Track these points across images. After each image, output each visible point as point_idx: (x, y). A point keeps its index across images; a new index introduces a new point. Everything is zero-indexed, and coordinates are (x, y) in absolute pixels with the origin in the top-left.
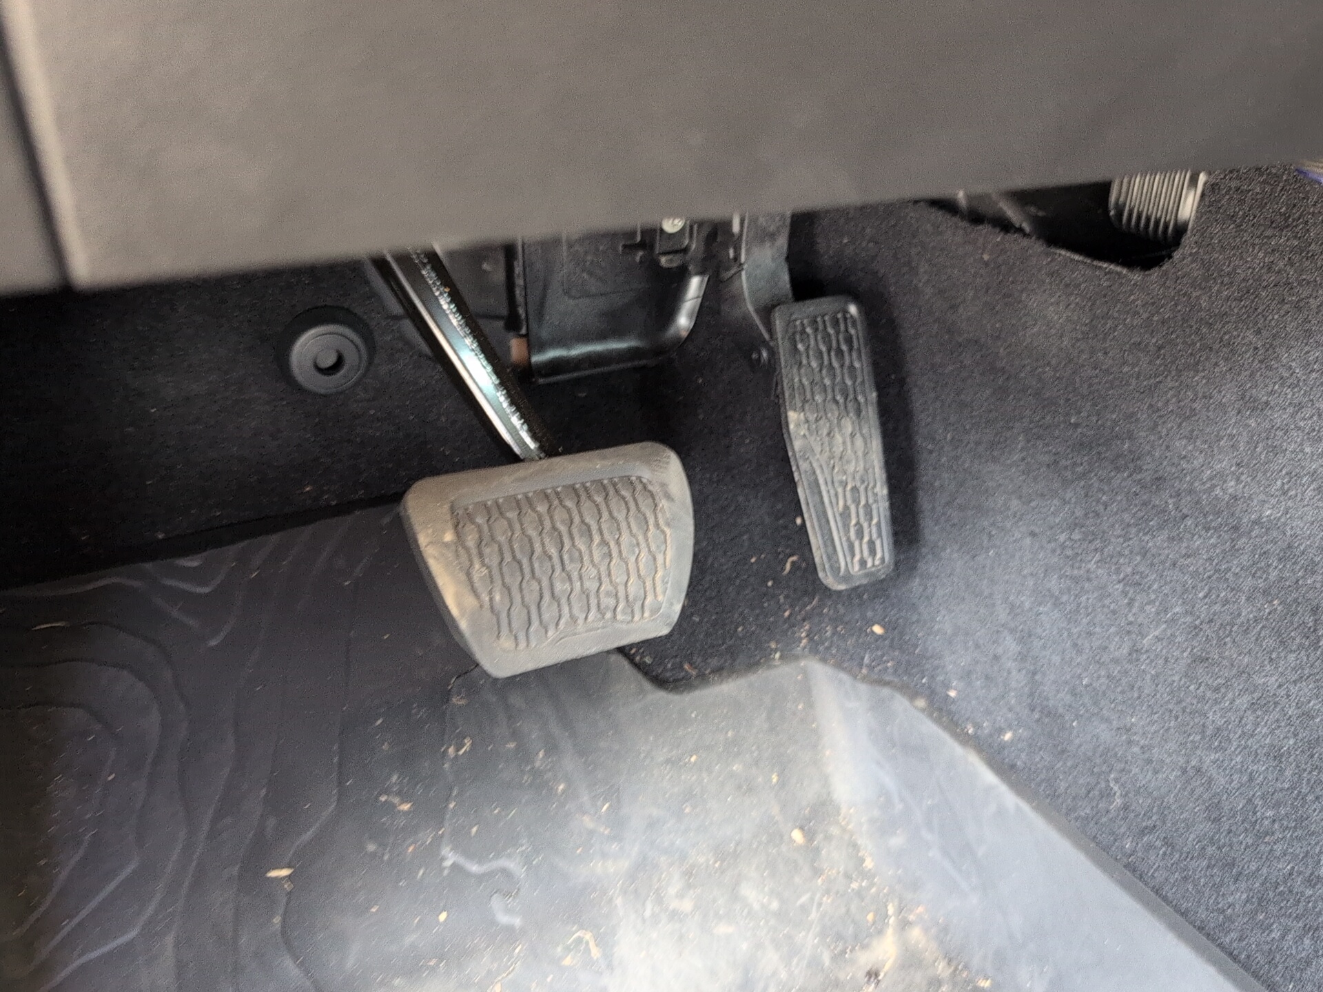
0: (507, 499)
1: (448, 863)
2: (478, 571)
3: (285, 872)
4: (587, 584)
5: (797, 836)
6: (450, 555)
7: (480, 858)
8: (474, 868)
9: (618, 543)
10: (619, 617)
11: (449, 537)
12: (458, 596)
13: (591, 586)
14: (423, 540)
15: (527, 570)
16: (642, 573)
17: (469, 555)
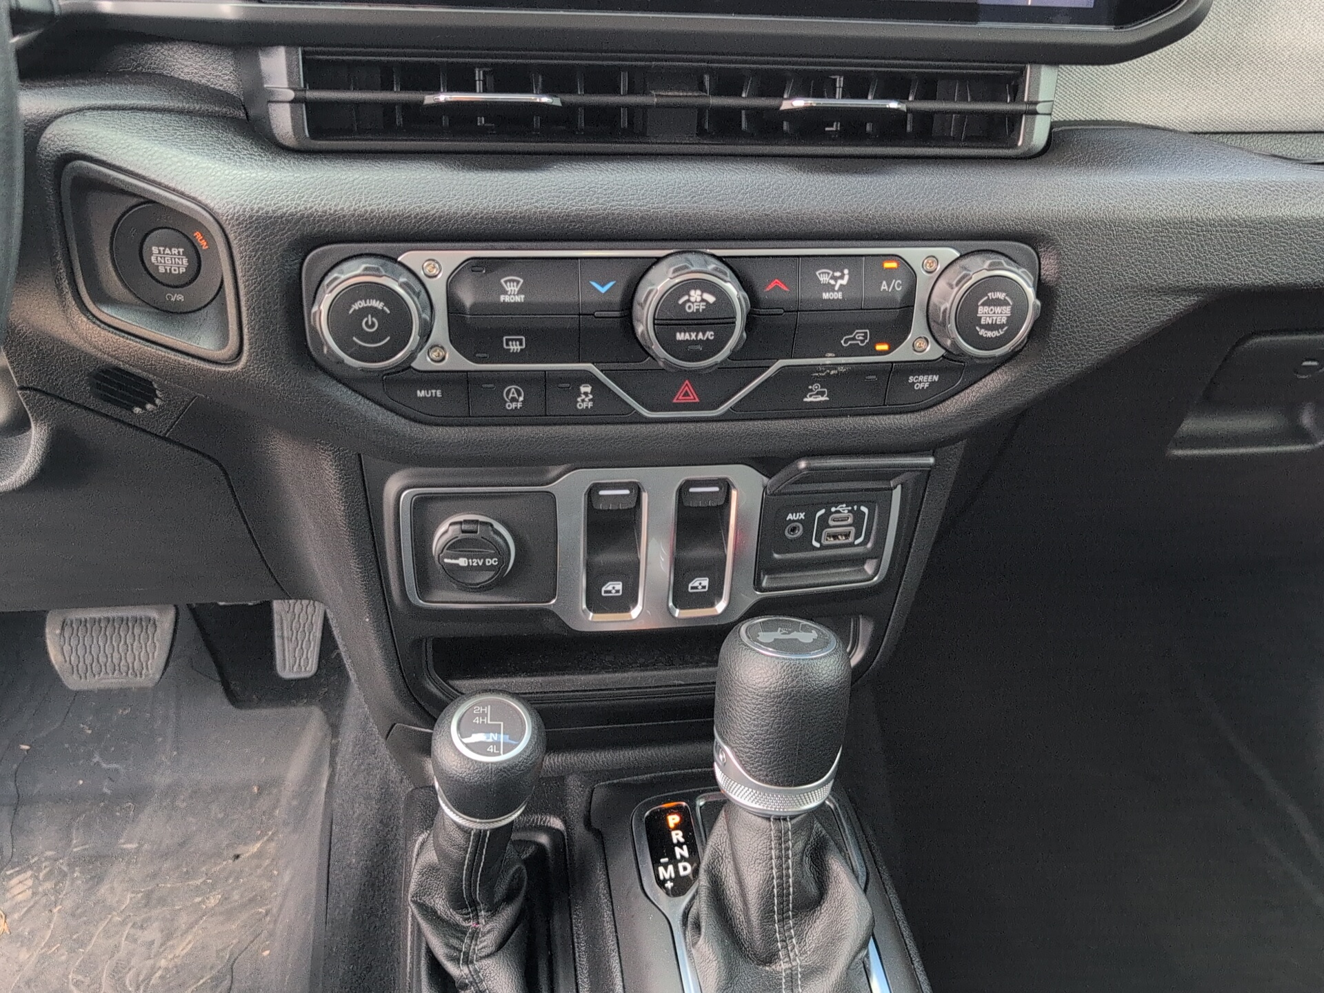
0: (105, 618)
1: (95, 760)
2: (66, 648)
3: (27, 747)
4: (114, 660)
5: (255, 789)
6: (57, 639)
7: (108, 761)
8: (104, 765)
9: (132, 645)
10: (130, 675)
11: (58, 632)
12: (55, 656)
13: (116, 661)
14: (47, 630)
15: (88, 651)
16: (142, 659)
17: (65, 641)
